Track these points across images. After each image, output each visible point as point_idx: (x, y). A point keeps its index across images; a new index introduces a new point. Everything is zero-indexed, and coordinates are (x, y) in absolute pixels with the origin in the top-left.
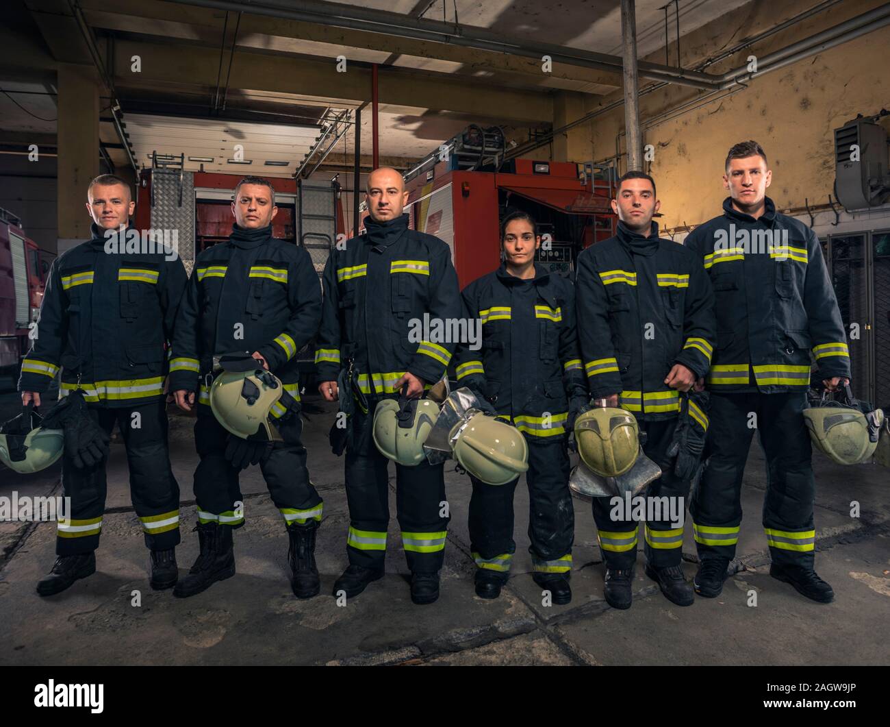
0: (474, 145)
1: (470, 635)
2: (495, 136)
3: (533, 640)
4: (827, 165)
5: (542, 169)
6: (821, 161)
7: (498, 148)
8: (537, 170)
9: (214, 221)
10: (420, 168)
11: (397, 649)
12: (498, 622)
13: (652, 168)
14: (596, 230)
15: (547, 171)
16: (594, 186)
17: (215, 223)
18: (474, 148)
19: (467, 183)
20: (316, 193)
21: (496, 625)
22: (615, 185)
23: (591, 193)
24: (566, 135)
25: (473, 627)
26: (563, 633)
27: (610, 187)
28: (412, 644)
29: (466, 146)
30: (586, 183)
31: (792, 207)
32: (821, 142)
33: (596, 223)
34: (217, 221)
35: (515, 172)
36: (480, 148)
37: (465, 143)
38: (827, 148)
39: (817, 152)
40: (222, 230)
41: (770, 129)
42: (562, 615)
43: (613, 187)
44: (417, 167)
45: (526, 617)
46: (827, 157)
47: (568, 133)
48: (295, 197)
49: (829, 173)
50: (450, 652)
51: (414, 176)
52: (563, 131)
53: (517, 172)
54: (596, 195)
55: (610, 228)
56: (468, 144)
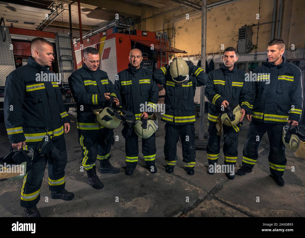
0: (123, 24)
1: (194, 203)
2: (129, 21)
3: (210, 200)
4: (234, 39)
5: (145, 34)
6: (232, 38)
7: (131, 25)
8: (143, 34)
9: (20, 49)
10: (98, 31)
11: (177, 213)
12: (199, 197)
13: (176, 35)
14: (162, 56)
15: (147, 35)
16: (161, 41)
17: (21, 50)
18: (123, 25)
19: (121, 38)
20: (63, 39)
21: (199, 198)
22: (167, 41)
23: (160, 43)
24: (146, 21)
25: (194, 200)
26: (217, 196)
27: (166, 42)
28: (181, 211)
29: (121, 24)
30: (159, 40)
31: (222, 52)
32: (232, 32)
33: (161, 53)
34: (22, 49)
35: (136, 35)
36: (125, 25)
37: (120, 23)
38: (234, 34)
39: (231, 35)
40: (24, 53)
41: (216, 26)
42: (212, 190)
43: (167, 42)
44: (97, 30)
45: (205, 193)
46: (234, 37)
47: (146, 20)
48: (55, 40)
49: (234, 42)
50: (191, 210)
51: (96, 33)
52: (145, 20)
53: (137, 35)
54: (162, 44)
55: (166, 56)
56: (121, 23)
